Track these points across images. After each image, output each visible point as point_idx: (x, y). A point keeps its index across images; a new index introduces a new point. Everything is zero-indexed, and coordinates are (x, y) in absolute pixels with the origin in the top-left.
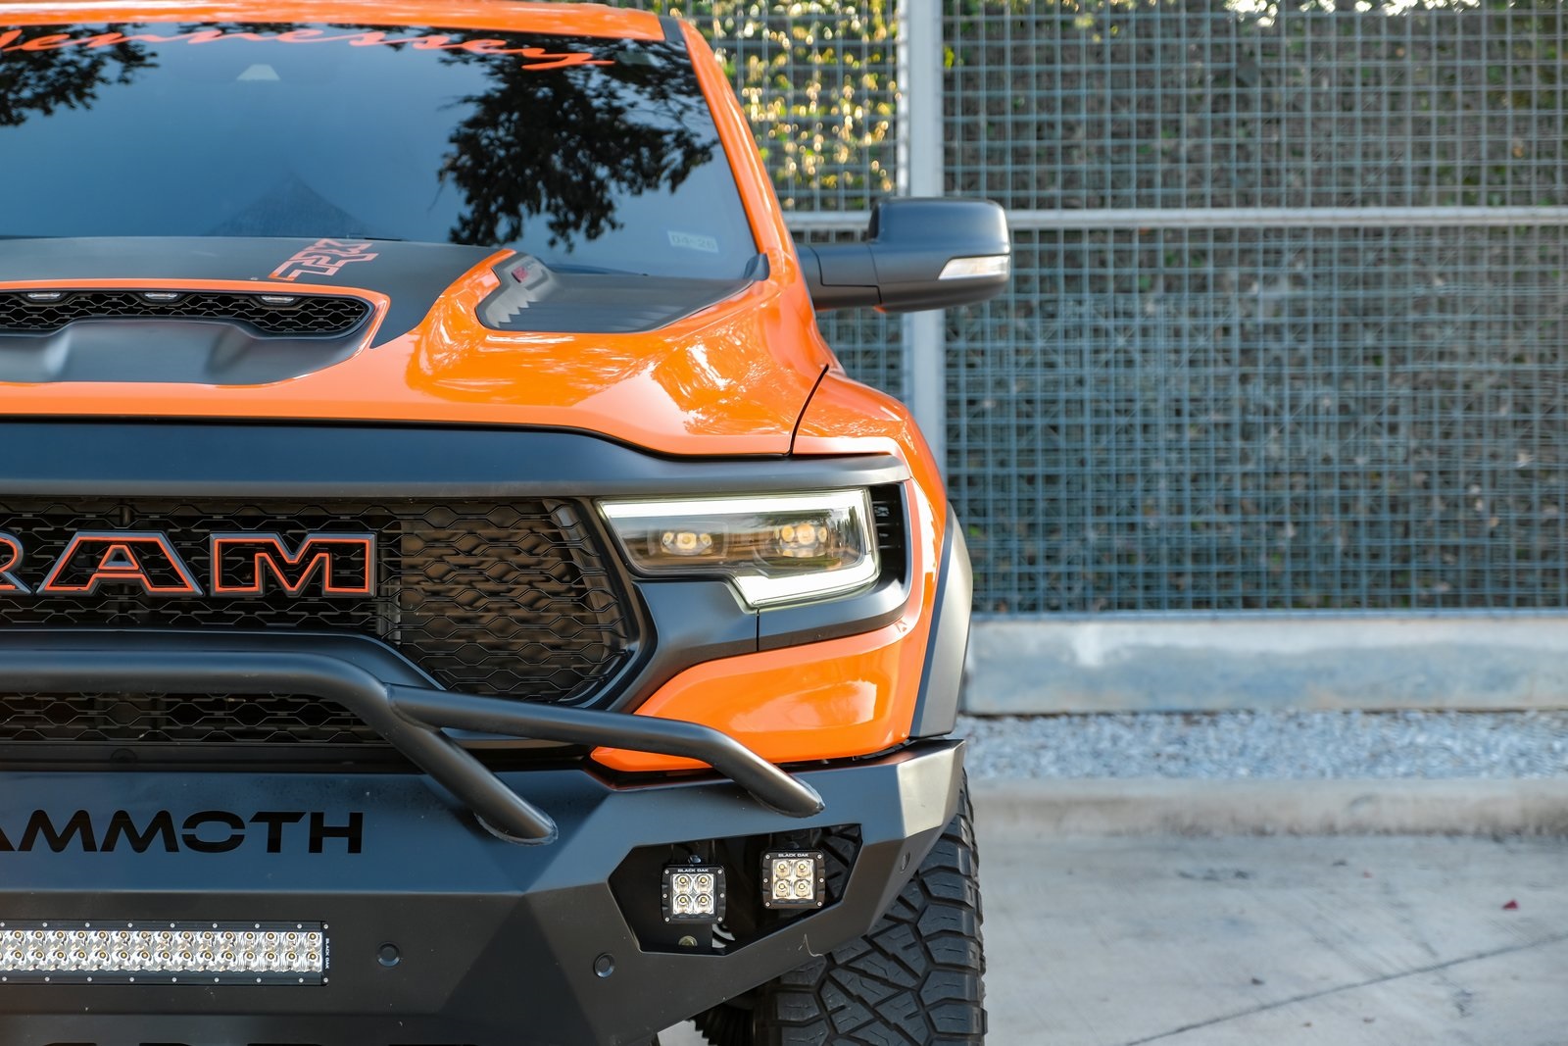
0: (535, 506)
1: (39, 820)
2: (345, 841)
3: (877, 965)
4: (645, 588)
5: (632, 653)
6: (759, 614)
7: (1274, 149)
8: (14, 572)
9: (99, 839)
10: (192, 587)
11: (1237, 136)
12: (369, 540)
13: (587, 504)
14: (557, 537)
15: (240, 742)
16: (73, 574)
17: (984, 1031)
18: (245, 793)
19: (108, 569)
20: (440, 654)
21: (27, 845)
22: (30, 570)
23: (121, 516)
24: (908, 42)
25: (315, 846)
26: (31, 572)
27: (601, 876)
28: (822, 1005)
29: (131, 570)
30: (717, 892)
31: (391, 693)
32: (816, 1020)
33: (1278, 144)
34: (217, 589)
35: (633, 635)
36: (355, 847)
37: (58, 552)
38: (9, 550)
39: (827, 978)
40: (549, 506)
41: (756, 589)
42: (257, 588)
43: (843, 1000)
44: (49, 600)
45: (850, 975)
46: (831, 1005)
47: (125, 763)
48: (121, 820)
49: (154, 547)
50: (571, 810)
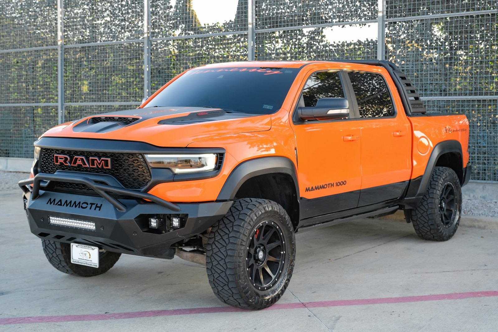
1: (66, 201)
2: (99, 209)
4: (153, 170)
6: (175, 175)
8: (69, 162)
9: (72, 205)
10: (88, 166)
12: (109, 159)
13: (143, 154)
16: (74, 163)
18: (90, 200)
19: (78, 162)
21: (64, 205)
23: (82, 154)
25: (95, 209)
27: (133, 218)
29: (81, 162)
30: (156, 223)
34: (90, 166)
37: (73, 159)
38: (68, 158)
40: (138, 155)
42: (95, 166)
46: (213, 248)
48: (75, 203)
49: (83, 159)
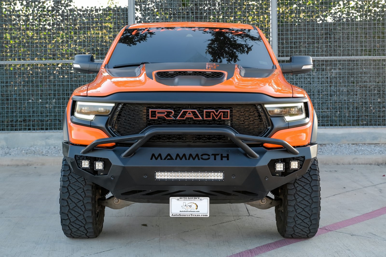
0: (254, 105)
1: (178, 155)
2: (226, 158)
3: (303, 180)
4: (272, 118)
5: (269, 129)
6: (288, 123)
7: (335, 46)
8: (172, 116)
9: (187, 158)
10: (201, 118)
11: (329, 44)
12: (229, 111)
13: (262, 105)
14: (258, 110)
15: (208, 143)
16: (182, 116)
17: (320, 190)
18: (210, 151)
19: (187, 115)
20: (239, 129)
21: (176, 159)
22: (175, 116)
23: (189, 107)
24: (272, 28)
25: (222, 159)
26: (176, 116)
27: (266, 164)
28: (295, 186)
29: (191, 116)
30: (283, 167)
31: (235, 135)
32: (294, 189)
33: (336, 45)
34: (205, 118)
35: (269, 126)
36: (228, 159)
37: (180, 113)
38: (172, 112)
39: (295, 182)
40: (257, 105)
41: (288, 118)
42: (211, 118)
43: (298, 185)
44: (178, 121)
45: (299, 181)
47: (189, 146)
48: (191, 155)
49: (195, 112)
50: (262, 154)
